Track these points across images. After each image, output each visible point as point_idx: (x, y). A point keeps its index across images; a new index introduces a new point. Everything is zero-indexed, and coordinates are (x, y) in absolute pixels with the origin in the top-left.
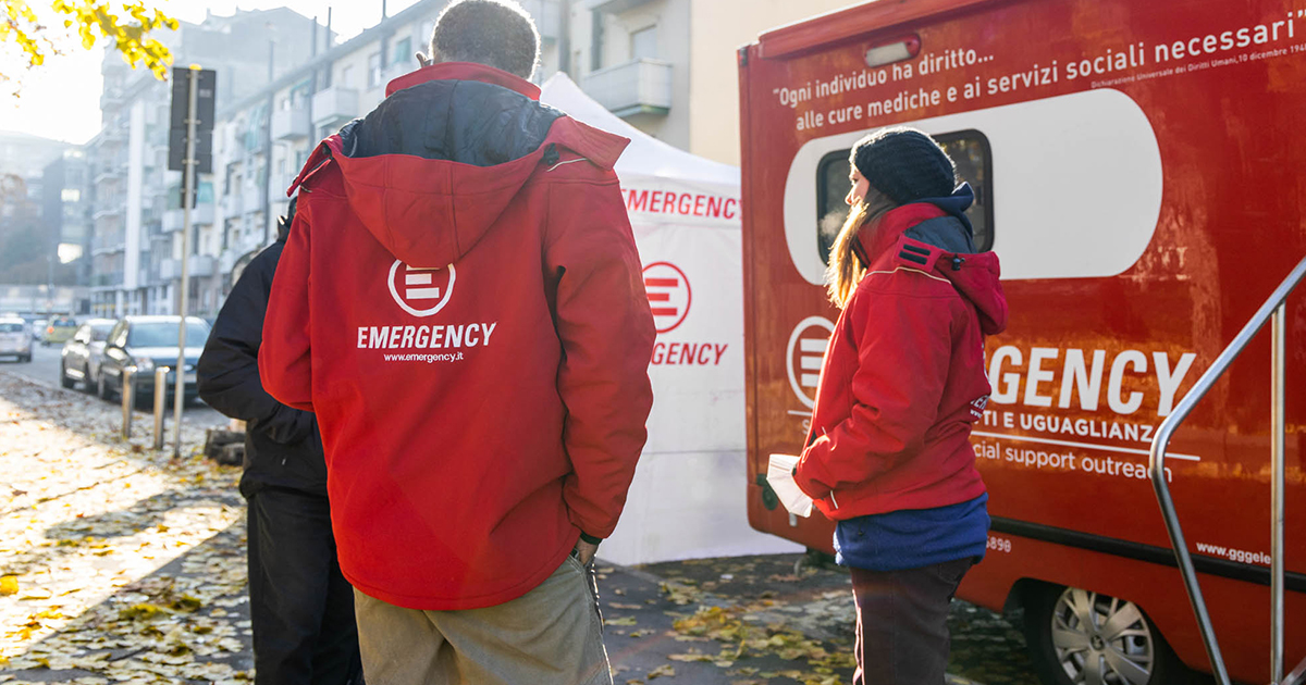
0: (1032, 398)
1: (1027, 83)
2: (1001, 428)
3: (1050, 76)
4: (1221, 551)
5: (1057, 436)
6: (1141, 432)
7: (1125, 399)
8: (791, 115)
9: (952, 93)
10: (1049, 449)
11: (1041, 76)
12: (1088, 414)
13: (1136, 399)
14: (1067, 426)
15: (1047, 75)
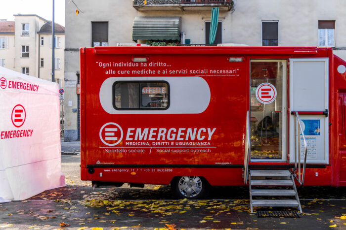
0: (179, 138)
1: (180, 73)
2: (170, 145)
3: (186, 72)
4: (220, 163)
5: (185, 146)
6: (204, 143)
7: (201, 137)
8: (103, 70)
9: (159, 72)
10: (183, 149)
11: (183, 72)
12: (192, 141)
13: (203, 137)
14: (187, 143)
15: (185, 72)
